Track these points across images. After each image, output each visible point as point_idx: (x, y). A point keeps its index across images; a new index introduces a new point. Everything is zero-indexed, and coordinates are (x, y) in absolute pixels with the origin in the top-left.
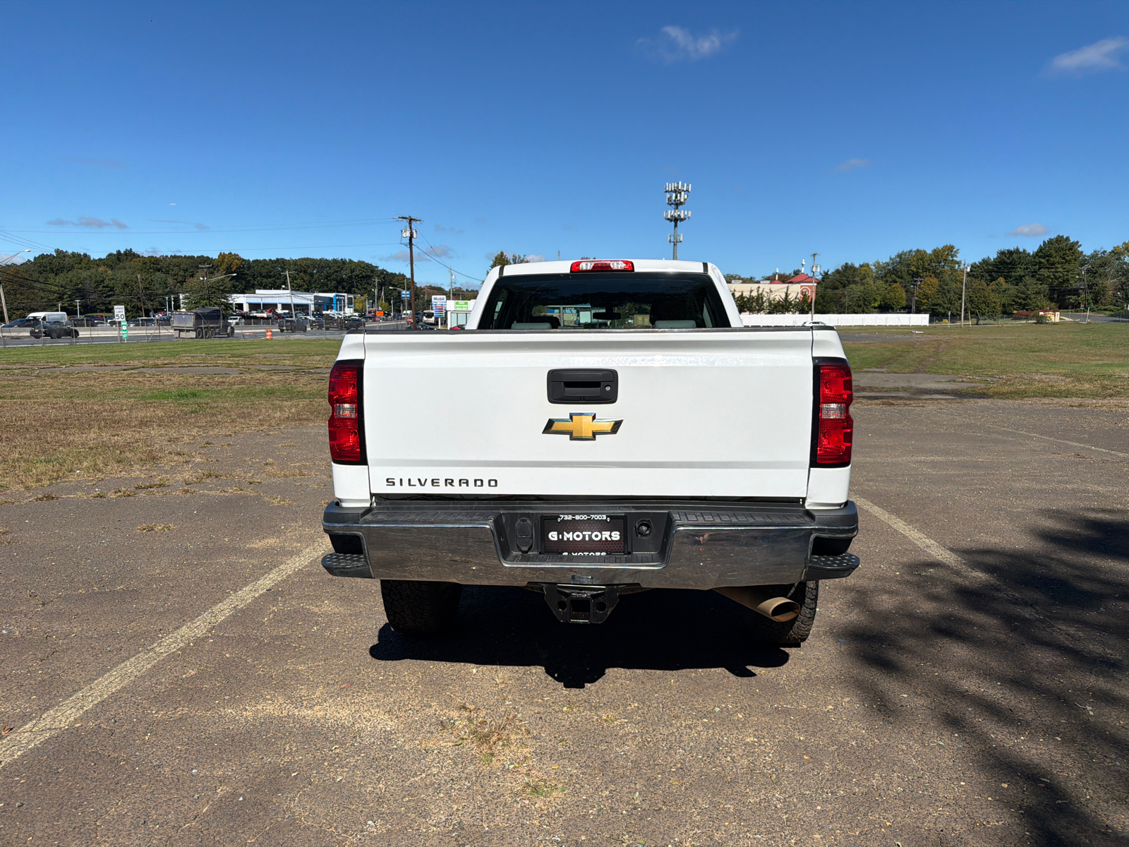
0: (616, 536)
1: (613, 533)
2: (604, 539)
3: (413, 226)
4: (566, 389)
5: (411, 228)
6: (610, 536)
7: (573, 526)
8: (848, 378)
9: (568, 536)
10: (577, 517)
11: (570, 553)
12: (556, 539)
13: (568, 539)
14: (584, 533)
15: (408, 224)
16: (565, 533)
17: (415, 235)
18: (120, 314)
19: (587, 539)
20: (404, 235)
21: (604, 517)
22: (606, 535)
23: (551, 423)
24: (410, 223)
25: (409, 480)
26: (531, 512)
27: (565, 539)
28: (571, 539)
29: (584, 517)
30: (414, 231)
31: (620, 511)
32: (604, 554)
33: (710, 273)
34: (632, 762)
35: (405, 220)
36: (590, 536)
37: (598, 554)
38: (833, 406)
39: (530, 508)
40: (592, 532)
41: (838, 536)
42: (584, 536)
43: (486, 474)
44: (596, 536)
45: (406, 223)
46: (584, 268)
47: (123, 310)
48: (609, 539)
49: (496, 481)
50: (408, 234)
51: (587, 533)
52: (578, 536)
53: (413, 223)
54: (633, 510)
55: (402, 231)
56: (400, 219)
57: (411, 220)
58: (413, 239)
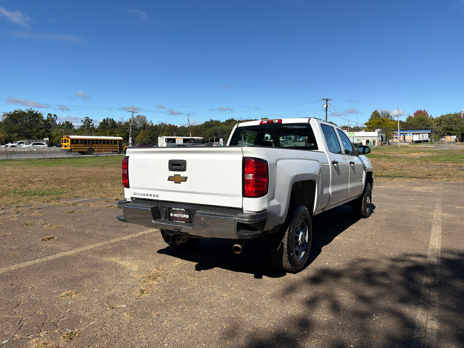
0: (187, 216)
1: (187, 215)
3: (328, 103)
5: (327, 103)
6: (186, 216)
7: (176, 212)
9: (175, 215)
10: (177, 209)
11: (175, 221)
12: (172, 216)
14: (179, 214)
15: (326, 102)
17: (328, 106)
18: (221, 141)
20: (324, 106)
21: (184, 210)
22: (185, 216)
23: (169, 177)
24: (327, 101)
25: (139, 194)
26: (166, 206)
29: (178, 209)
30: (328, 105)
31: (189, 208)
32: (184, 222)
33: (310, 123)
35: (325, 100)
36: (181, 216)
37: (183, 222)
39: (166, 205)
42: (179, 215)
43: (156, 193)
45: (325, 101)
47: (222, 140)
49: (158, 196)
50: (325, 106)
51: (180, 215)
53: (328, 101)
54: (192, 208)
55: (323, 105)
56: (323, 100)
57: (327, 100)
58: (328, 108)
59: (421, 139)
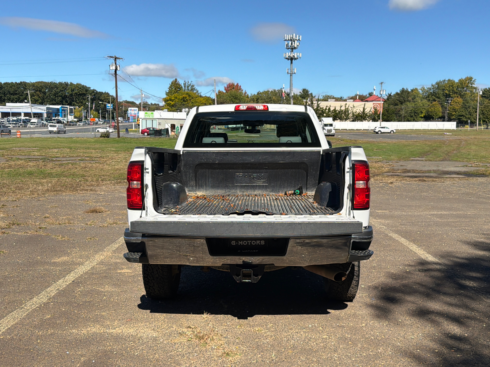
2: (257, 244)
5: (116, 64)
6: (260, 243)
8: (367, 169)
11: (241, 251)
13: (240, 244)
15: (114, 61)
16: (239, 242)
17: (118, 68)
19: (249, 244)
20: (111, 68)
28: (242, 244)
30: (118, 66)
33: (308, 112)
34: (270, 345)
35: (112, 58)
37: (254, 251)
38: (361, 182)
40: (252, 241)
41: (363, 241)
42: (248, 243)
44: (254, 243)
45: (112, 60)
46: (242, 109)
48: (260, 244)
50: (114, 68)
52: (245, 243)
53: (118, 60)
55: (110, 66)
56: (108, 58)
57: (116, 58)
58: (117, 71)
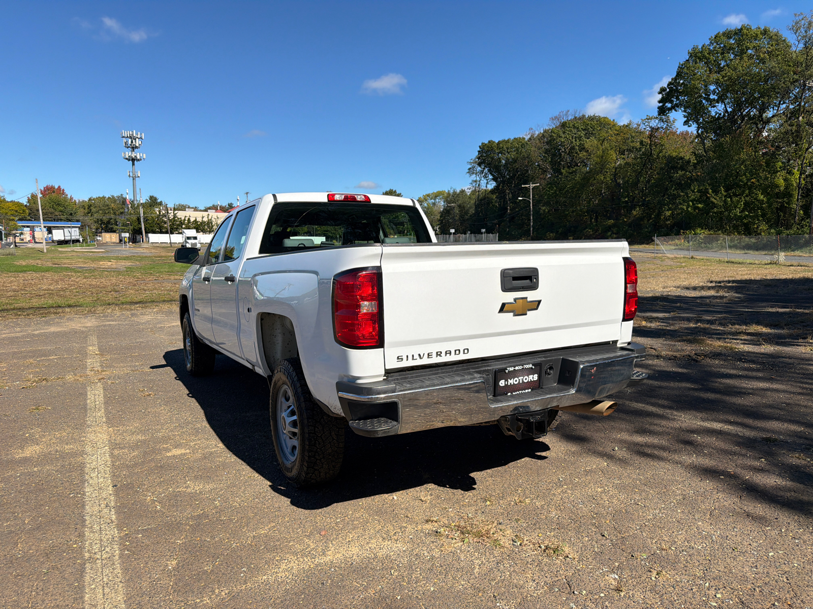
0: (536, 377)
1: (534, 376)
2: (529, 381)
4: (513, 282)
6: (533, 378)
7: (514, 374)
9: (511, 382)
10: (517, 368)
11: (512, 393)
12: (504, 385)
16: (509, 380)
19: (521, 382)
21: (531, 366)
22: (531, 377)
23: (503, 305)
26: (489, 368)
27: (509, 384)
28: (512, 384)
29: (520, 367)
31: (538, 360)
32: (530, 390)
36: (522, 379)
37: (527, 391)
39: (488, 366)
40: (524, 377)
42: (519, 380)
43: (461, 345)
44: (526, 379)
46: (338, 199)
48: (532, 380)
49: (468, 350)
51: (520, 378)
52: (516, 381)
54: (544, 359)
59: (68, 238)
